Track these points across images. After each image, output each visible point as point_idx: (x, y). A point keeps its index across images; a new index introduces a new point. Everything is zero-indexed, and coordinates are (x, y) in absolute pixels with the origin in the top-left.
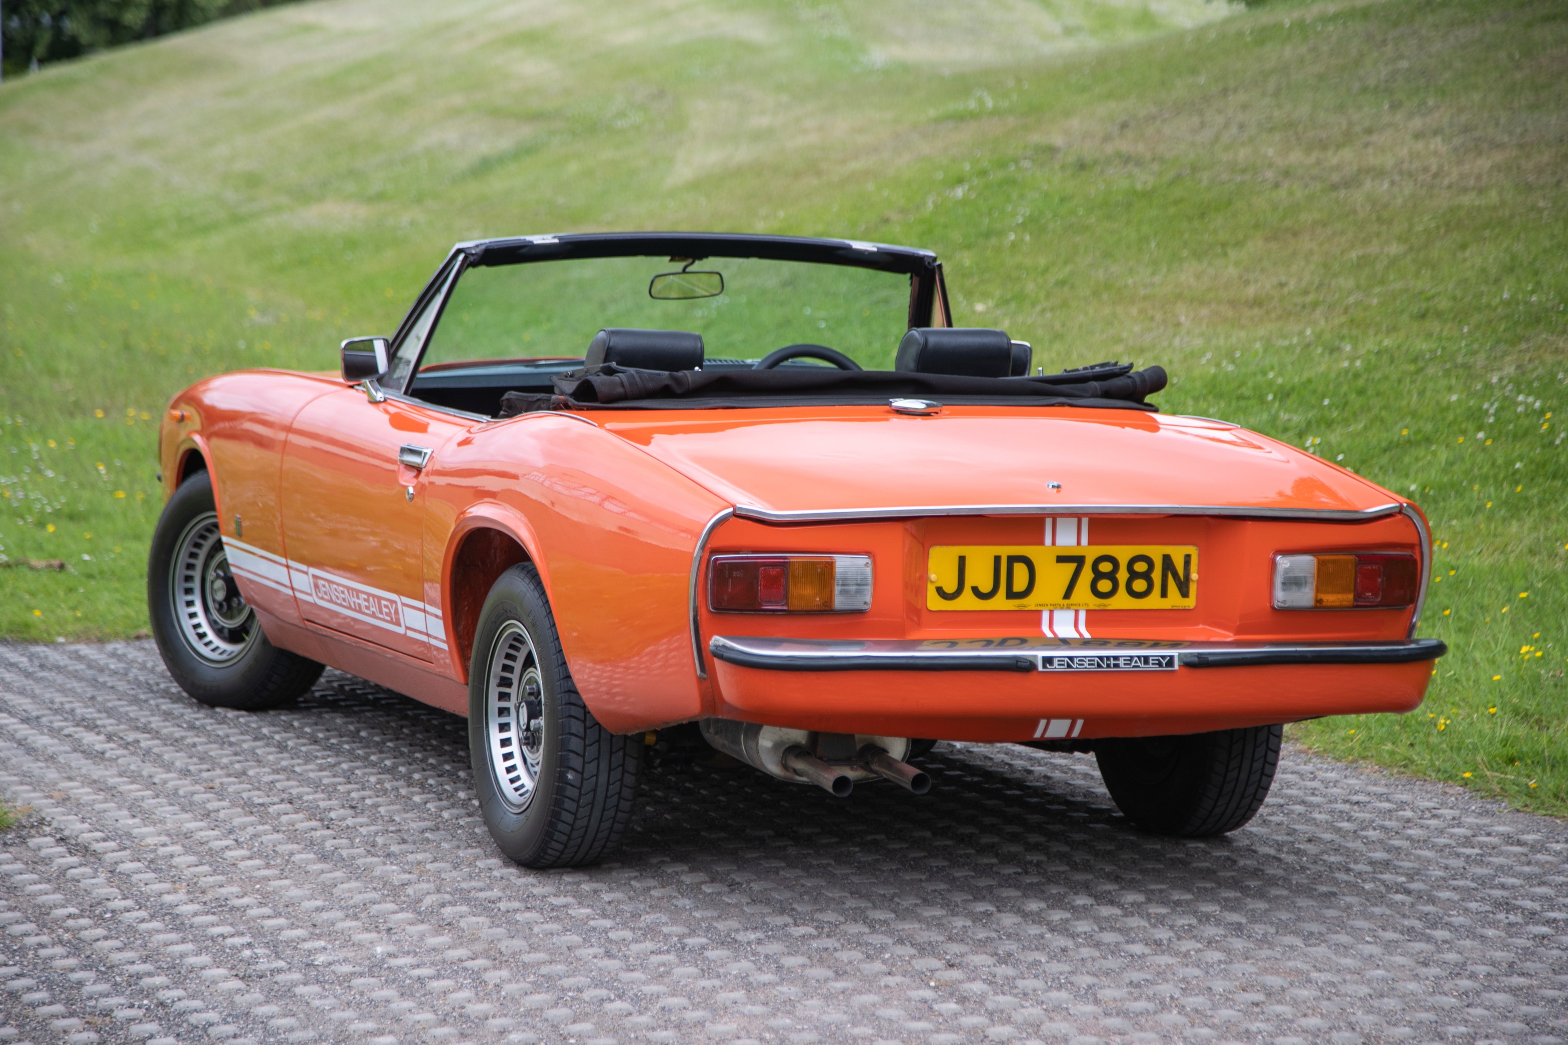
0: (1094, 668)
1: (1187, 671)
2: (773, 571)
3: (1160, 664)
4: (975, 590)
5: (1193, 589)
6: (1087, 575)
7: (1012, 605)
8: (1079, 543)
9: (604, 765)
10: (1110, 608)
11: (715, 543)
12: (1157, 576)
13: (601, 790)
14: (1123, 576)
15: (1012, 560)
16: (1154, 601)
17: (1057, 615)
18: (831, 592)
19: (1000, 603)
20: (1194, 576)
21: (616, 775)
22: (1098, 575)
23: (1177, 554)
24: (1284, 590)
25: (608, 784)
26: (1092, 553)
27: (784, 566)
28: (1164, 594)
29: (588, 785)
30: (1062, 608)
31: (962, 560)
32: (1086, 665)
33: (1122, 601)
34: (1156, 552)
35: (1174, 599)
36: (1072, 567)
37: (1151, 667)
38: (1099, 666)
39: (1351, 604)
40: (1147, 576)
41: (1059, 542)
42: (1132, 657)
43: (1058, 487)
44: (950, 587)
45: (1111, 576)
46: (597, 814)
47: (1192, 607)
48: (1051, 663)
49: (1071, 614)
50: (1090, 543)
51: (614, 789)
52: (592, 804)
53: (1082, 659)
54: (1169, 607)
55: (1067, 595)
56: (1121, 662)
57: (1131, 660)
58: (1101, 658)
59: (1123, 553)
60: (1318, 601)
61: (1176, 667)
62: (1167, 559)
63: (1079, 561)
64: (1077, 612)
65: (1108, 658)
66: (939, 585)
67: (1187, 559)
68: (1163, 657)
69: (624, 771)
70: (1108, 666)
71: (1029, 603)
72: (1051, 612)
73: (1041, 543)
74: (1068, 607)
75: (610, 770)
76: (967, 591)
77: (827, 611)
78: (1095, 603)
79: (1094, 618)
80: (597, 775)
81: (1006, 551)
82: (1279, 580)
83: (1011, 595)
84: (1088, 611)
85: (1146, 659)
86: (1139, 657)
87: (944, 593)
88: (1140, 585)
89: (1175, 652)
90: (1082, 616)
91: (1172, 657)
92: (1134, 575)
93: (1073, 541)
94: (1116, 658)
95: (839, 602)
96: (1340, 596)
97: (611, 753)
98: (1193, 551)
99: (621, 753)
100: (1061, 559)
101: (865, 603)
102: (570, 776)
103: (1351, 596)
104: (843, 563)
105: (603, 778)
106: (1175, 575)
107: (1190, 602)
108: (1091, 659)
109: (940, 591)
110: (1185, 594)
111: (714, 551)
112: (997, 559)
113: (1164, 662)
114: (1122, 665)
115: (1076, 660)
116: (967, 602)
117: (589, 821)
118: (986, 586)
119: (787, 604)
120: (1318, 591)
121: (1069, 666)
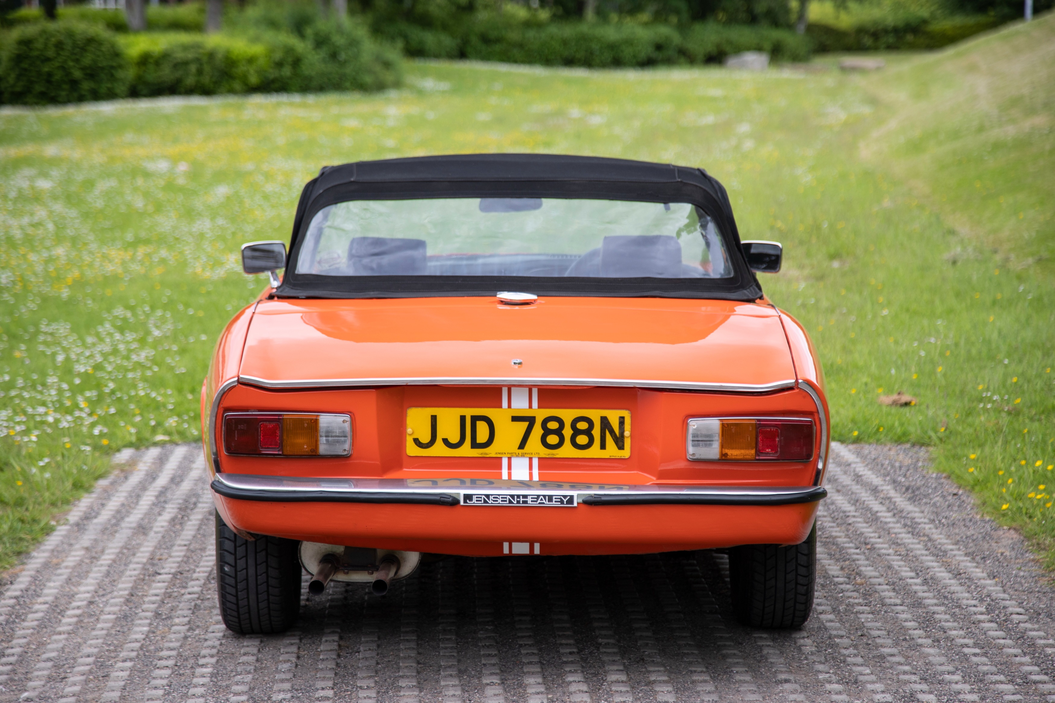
0: (506, 504)
1: (585, 507)
2: (270, 425)
3: (562, 502)
4: (445, 441)
5: (627, 443)
6: (537, 431)
7: (476, 453)
8: (530, 407)
9: (251, 562)
10: (558, 456)
11: (227, 403)
12: (596, 432)
13: (252, 580)
14: (568, 432)
15: (475, 419)
16: (595, 452)
17: (514, 461)
18: (317, 441)
19: (466, 451)
20: (627, 433)
21: (262, 568)
22: (547, 432)
23: (613, 416)
24: (693, 446)
25: (257, 576)
26: (541, 414)
27: (279, 421)
28: (603, 446)
29: (241, 575)
30: (517, 456)
31: (434, 419)
32: (499, 501)
33: (567, 451)
34: (595, 415)
35: (611, 450)
36: (525, 425)
37: (554, 504)
38: (510, 502)
39: (753, 457)
40: (588, 432)
41: (514, 405)
42: (538, 496)
43: (520, 363)
44: (425, 439)
45: (559, 432)
46: (252, 597)
47: (627, 457)
48: (471, 499)
49: (526, 461)
50: (539, 407)
51: (262, 579)
52: (247, 588)
53: (496, 497)
54: (608, 457)
55: (522, 445)
56: (529, 500)
57: (537, 498)
58: (512, 496)
59: (568, 415)
60: (724, 455)
61: (575, 504)
62: (604, 421)
63: (531, 421)
64: (531, 459)
65: (518, 496)
66: (415, 437)
67: (622, 421)
68: (565, 497)
69: (267, 567)
70: (518, 502)
71: (491, 451)
72: (510, 459)
73: (500, 407)
74: (523, 455)
75: (256, 565)
76: (439, 441)
77: (314, 456)
78: (545, 453)
79: (544, 463)
80: (247, 568)
81: (469, 412)
82: (690, 438)
83: (475, 445)
84: (540, 459)
85: (550, 498)
86: (544, 496)
87: (420, 443)
88: (582, 440)
89: (574, 493)
90: (535, 462)
91: (572, 497)
92: (576, 432)
93: (526, 405)
94: (525, 496)
95: (323, 449)
96: (743, 451)
97: (256, 553)
98: (626, 414)
99: (264, 553)
100: (515, 419)
101: (345, 450)
102: (226, 569)
103: (753, 452)
104: (325, 420)
105: (251, 571)
106: (612, 432)
107: (626, 453)
108: (504, 497)
109: (417, 442)
110: (621, 447)
111: (227, 409)
112: (463, 418)
113: (565, 501)
114: (529, 502)
115: (491, 497)
116: (439, 450)
117: (248, 601)
118: (454, 439)
119: (282, 450)
120: (722, 446)
121: (485, 502)
